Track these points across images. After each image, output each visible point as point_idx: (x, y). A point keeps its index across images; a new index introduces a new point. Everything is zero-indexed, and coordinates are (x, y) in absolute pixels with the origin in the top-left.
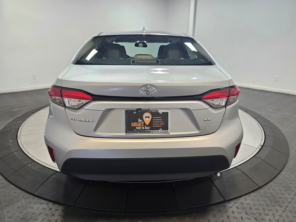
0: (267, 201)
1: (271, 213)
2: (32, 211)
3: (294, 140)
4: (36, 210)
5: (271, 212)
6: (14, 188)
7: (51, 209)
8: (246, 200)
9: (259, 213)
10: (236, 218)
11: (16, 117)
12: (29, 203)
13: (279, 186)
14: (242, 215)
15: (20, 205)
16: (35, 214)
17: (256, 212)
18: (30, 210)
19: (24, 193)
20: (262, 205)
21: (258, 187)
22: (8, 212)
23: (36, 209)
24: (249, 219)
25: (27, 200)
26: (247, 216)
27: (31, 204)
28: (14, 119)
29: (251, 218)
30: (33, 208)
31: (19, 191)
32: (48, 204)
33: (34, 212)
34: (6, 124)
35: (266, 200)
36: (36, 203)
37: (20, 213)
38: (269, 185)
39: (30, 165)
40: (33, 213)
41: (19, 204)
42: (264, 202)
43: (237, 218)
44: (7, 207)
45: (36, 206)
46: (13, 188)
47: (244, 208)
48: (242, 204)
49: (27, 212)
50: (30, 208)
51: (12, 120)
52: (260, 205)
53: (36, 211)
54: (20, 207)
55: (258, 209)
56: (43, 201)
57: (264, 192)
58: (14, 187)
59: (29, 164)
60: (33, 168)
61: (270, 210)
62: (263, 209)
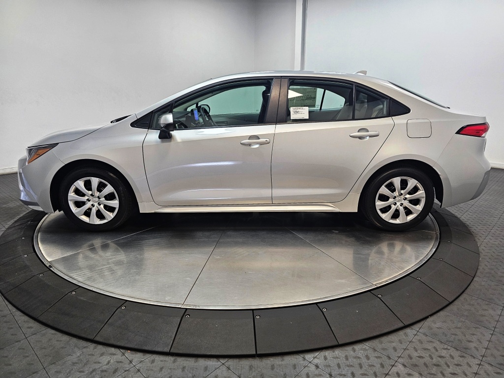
0: (464, 322)
1: (474, 338)
2: (99, 368)
3: (481, 231)
4: (107, 365)
5: (475, 336)
6: (55, 334)
7: (131, 362)
8: (435, 323)
9: (459, 340)
10: (427, 349)
11: (19, 217)
12: (90, 355)
13: (476, 298)
14: (435, 345)
15: (75, 360)
16: (106, 371)
17: (454, 339)
18: (97, 366)
19: (74, 340)
20: (460, 328)
21: (448, 303)
22: (57, 372)
23: (105, 363)
24: (446, 349)
25: (84, 350)
26: (442, 346)
27: (94, 357)
28: (15, 220)
29: (449, 348)
30: (99, 363)
31: (65, 338)
32: (124, 354)
33: (105, 368)
34: (4, 229)
35: (464, 320)
36: (102, 354)
37: (80, 372)
38: (461, 298)
39: (74, 293)
40: (102, 371)
41: (73, 358)
42: (461, 324)
43: (429, 350)
44: (53, 365)
45: (105, 359)
46: (52, 334)
47: (435, 335)
48: (430, 328)
49: (91, 370)
50: (95, 363)
51: (12, 221)
52: (456, 328)
53: (107, 367)
54: (76, 363)
55: (456, 335)
56: (113, 350)
57: (458, 309)
58: (53, 332)
59: (71, 292)
60: (82, 298)
61: (473, 334)
62: (462, 333)
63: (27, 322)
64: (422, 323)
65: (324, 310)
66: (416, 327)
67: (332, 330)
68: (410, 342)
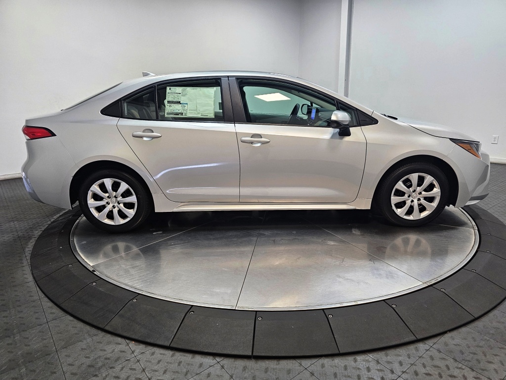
0: (488, 341)
1: (496, 360)
2: (104, 356)
4: (111, 353)
5: (497, 357)
6: (73, 321)
7: (133, 352)
8: (453, 339)
9: (477, 360)
10: (438, 367)
11: (64, 212)
12: (98, 342)
14: (447, 363)
15: (84, 347)
16: (109, 359)
17: (472, 358)
18: (101, 353)
19: (88, 328)
20: (481, 347)
21: (472, 318)
22: (66, 356)
23: (110, 351)
24: (460, 368)
25: (94, 338)
26: (456, 364)
27: (101, 345)
28: (61, 214)
29: (464, 367)
30: (105, 350)
31: (80, 325)
32: (128, 344)
33: (108, 356)
34: (49, 223)
35: (488, 339)
36: (109, 343)
37: (86, 357)
38: (491, 315)
39: (94, 284)
40: (106, 359)
41: (83, 345)
42: (484, 342)
43: (440, 367)
44: (65, 349)
45: (109, 348)
46: (70, 321)
47: (451, 352)
48: (446, 344)
49: (96, 356)
50: (101, 350)
51: (58, 215)
52: (478, 346)
53: (111, 355)
54: (85, 349)
55: (475, 354)
56: (119, 340)
57: (484, 327)
58: (72, 318)
59: (93, 282)
60: (100, 289)
61: (496, 355)
62: (483, 353)
63: (51, 307)
64: (438, 338)
65: (330, 316)
66: (430, 342)
67: (334, 338)
68: (420, 357)
